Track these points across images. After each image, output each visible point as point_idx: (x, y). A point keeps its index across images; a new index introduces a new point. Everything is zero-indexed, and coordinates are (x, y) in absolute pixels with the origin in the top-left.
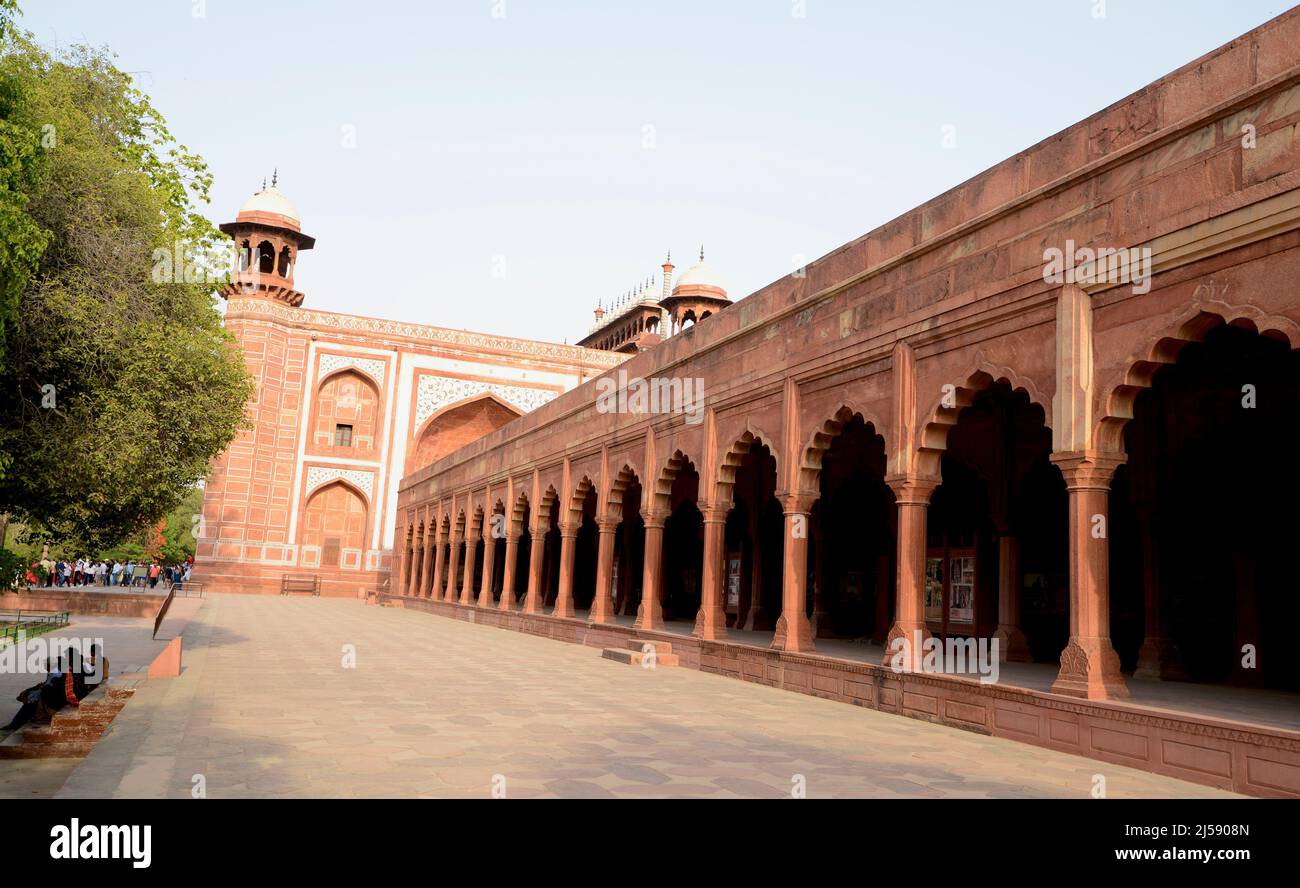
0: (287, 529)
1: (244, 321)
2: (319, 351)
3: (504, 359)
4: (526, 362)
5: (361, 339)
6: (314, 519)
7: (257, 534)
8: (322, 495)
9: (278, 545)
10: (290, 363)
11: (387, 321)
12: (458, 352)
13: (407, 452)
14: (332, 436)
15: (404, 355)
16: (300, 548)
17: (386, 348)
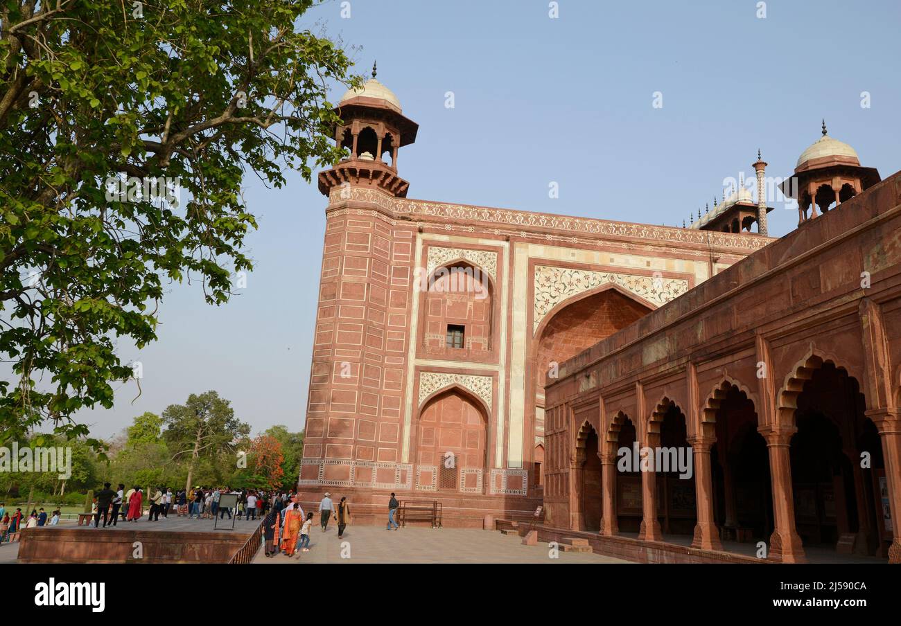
0: (400, 446)
1: (347, 211)
2: (427, 244)
3: (625, 245)
4: (649, 248)
5: (470, 229)
6: (429, 433)
7: (365, 452)
8: (435, 406)
9: (391, 464)
10: (396, 257)
11: (496, 209)
12: (574, 240)
13: (528, 353)
14: (443, 337)
15: (517, 244)
16: (415, 468)
17: (497, 238)
